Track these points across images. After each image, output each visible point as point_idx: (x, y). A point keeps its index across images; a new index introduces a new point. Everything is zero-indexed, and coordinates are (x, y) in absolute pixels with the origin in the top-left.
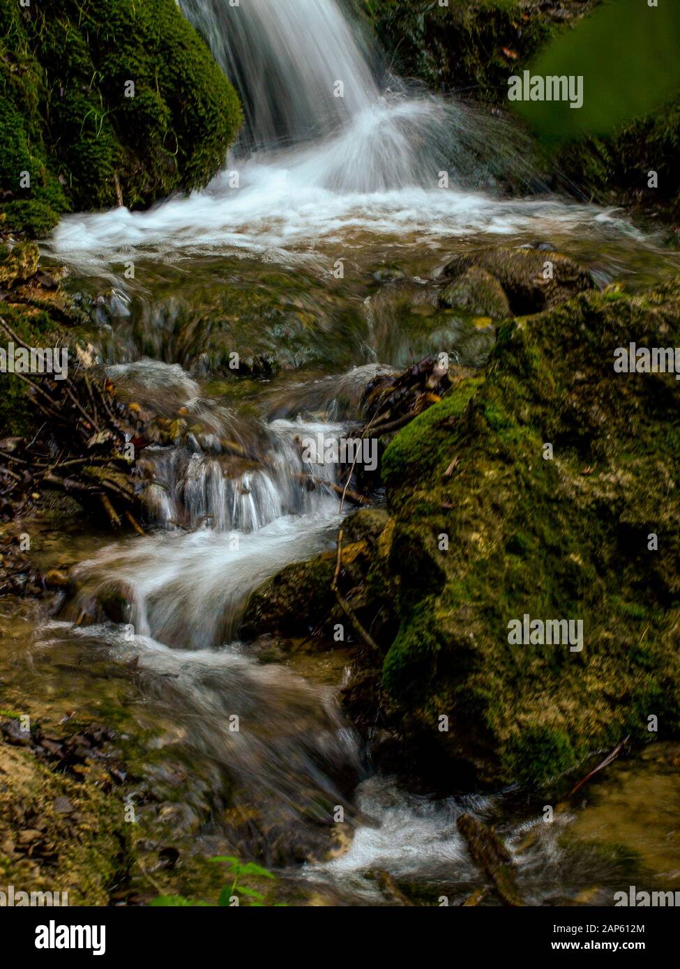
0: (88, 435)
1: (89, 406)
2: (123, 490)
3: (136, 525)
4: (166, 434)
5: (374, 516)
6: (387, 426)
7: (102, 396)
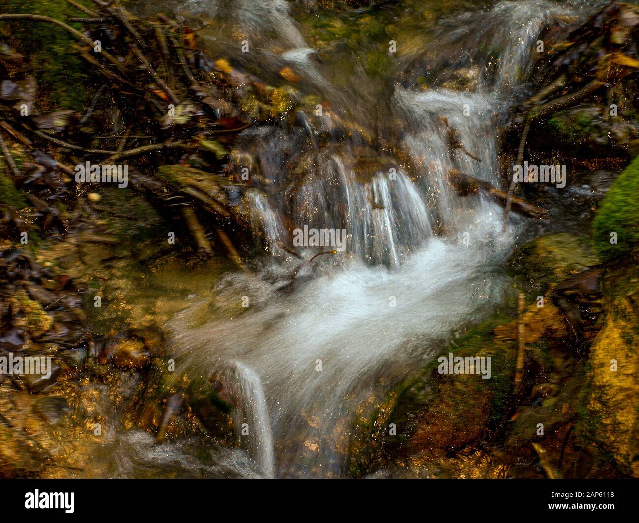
0: (161, 108)
1: (162, 68)
2: (214, 199)
3: (233, 251)
4: (266, 107)
5: (558, 253)
6: (562, 101)
7: (180, 51)
